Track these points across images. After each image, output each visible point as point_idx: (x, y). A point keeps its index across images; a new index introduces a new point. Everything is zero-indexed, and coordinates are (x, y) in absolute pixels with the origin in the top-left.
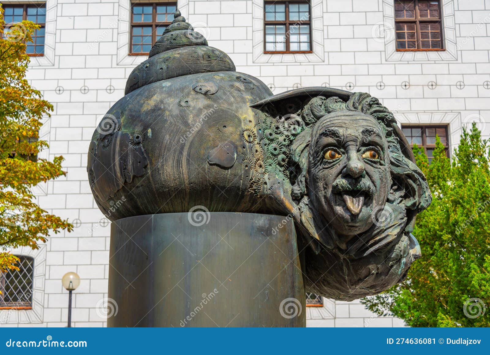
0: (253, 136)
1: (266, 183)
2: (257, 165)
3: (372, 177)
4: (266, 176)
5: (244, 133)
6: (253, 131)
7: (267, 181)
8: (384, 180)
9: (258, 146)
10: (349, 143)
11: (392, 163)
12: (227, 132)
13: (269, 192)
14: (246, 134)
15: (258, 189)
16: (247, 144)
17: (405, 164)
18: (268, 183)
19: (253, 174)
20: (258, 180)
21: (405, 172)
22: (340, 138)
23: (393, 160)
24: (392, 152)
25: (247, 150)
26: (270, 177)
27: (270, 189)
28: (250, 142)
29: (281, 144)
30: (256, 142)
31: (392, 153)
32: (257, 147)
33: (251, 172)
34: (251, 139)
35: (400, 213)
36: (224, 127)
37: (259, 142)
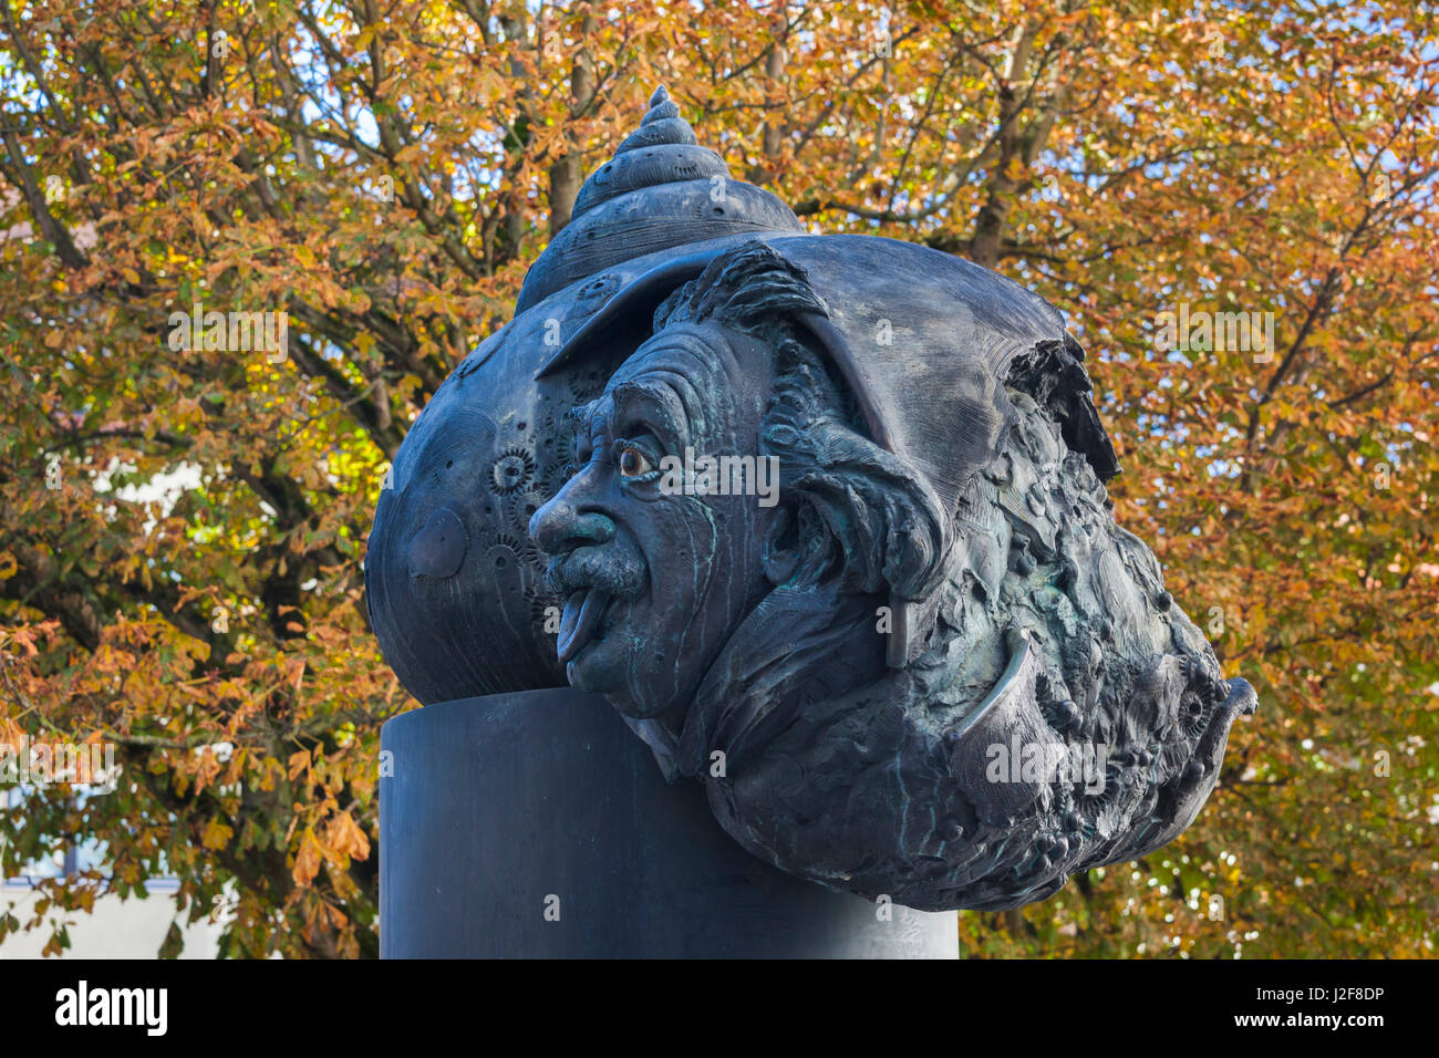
0: (522, 470)
5: (496, 467)
6: (526, 451)
9: (538, 493)
14: (499, 471)
24: (771, 422)
28: (509, 490)
30: (529, 484)
32: (534, 497)
33: (522, 575)
34: (515, 479)
35: (807, 617)
36: (450, 464)
37: (539, 480)
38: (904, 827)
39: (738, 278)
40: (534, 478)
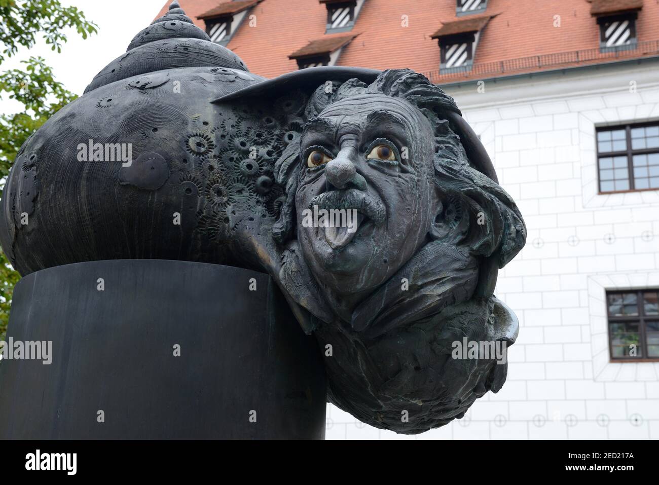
0: (206, 146)
1: (227, 220)
2: (211, 191)
3: (382, 191)
4: (229, 208)
5: (190, 139)
6: (209, 137)
7: (230, 215)
8: (408, 197)
9: (216, 160)
10: (344, 137)
11: (437, 174)
12: (158, 137)
13: (233, 233)
14: (192, 142)
15: (215, 230)
16: (192, 157)
17: (465, 176)
18: (230, 219)
19: (202, 203)
20: (212, 213)
21: (463, 188)
22: (331, 130)
23: (440, 170)
24: (440, 156)
25: (190, 165)
26: (237, 209)
27: (233, 229)
28: (199, 154)
29: (262, 159)
30: (211, 154)
31: (440, 159)
32: (215, 163)
33: (199, 201)
34: (203, 150)
35: (456, 260)
36: (155, 130)
37: (217, 154)
38: (468, 381)
39: (412, 83)
40: (214, 152)
